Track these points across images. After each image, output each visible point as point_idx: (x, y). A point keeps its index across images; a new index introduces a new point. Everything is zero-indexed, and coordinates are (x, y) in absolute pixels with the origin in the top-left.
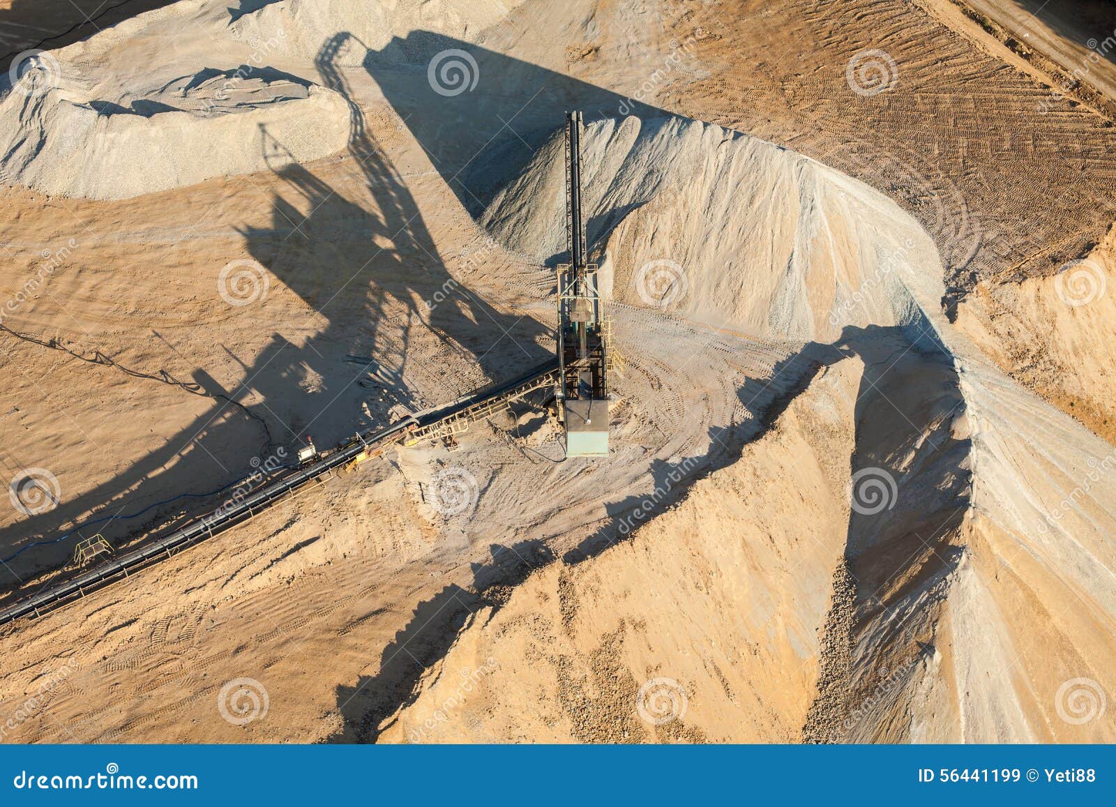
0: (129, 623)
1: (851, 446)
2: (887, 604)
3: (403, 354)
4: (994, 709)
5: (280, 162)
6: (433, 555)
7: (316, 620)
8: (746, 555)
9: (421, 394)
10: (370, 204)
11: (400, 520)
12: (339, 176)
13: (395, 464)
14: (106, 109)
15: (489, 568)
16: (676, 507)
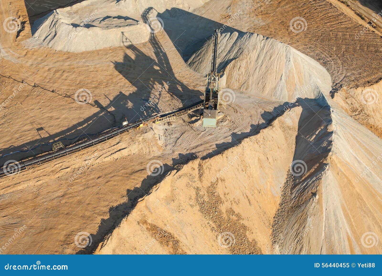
0: (67, 168)
1: (296, 133)
2: (303, 181)
3: (159, 99)
4: (335, 215)
5: (127, 44)
6: (161, 155)
7: (123, 171)
8: (259, 163)
9: (163, 110)
10: (154, 57)
11: (152, 144)
12: (145, 48)
13: (152, 128)
14: (75, 26)
15: (178, 160)
16: (237, 146)
